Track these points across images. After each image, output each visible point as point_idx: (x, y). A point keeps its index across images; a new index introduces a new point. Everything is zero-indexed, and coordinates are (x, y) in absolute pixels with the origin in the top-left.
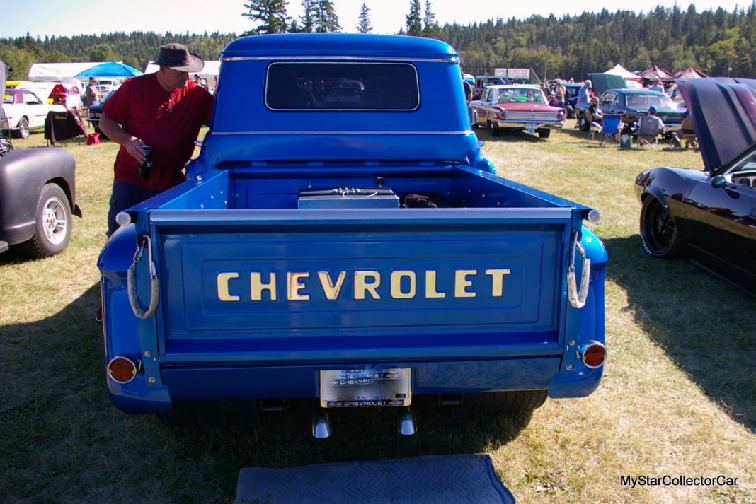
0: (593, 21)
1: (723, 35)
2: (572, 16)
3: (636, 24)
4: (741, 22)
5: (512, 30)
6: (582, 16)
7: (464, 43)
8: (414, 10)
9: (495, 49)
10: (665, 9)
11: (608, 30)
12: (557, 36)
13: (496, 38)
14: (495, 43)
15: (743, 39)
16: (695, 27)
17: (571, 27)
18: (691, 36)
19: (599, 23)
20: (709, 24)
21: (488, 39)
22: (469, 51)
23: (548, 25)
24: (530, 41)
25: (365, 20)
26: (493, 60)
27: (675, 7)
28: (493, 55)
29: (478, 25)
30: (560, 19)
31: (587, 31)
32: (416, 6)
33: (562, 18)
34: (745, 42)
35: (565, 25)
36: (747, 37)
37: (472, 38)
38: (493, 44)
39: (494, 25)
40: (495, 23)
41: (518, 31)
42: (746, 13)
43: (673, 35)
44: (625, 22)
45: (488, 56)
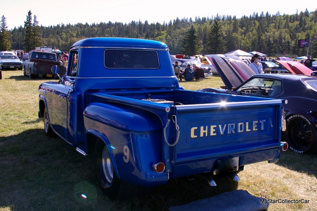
0: (105, 26)
1: (160, 34)
2: (96, 24)
3: (124, 28)
4: (167, 28)
5: (69, 29)
6: (100, 24)
7: (47, 35)
8: (28, 19)
9: (61, 38)
10: (135, 22)
11: (112, 31)
12: (89, 33)
13: (61, 33)
14: (61, 35)
15: (168, 35)
16: (149, 30)
17: (96, 29)
18: (147, 34)
19: (108, 27)
20: (154, 29)
21: (58, 33)
22: (49, 39)
23: (85, 28)
24: (77, 34)
25: (4, 23)
26: (61, 43)
27: (139, 22)
28: (61, 40)
29: (53, 27)
30: (90, 25)
31: (103, 31)
32: (29, 18)
33: (91, 25)
34: (169, 36)
35: (93, 28)
36: (170, 35)
37: (50, 32)
38: (60, 35)
39: (60, 27)
40: (61, 26)
41: (72, 30)
42: (168, 25)
43: (140, 33)
44: (119, 27)
45: (58, 41)
